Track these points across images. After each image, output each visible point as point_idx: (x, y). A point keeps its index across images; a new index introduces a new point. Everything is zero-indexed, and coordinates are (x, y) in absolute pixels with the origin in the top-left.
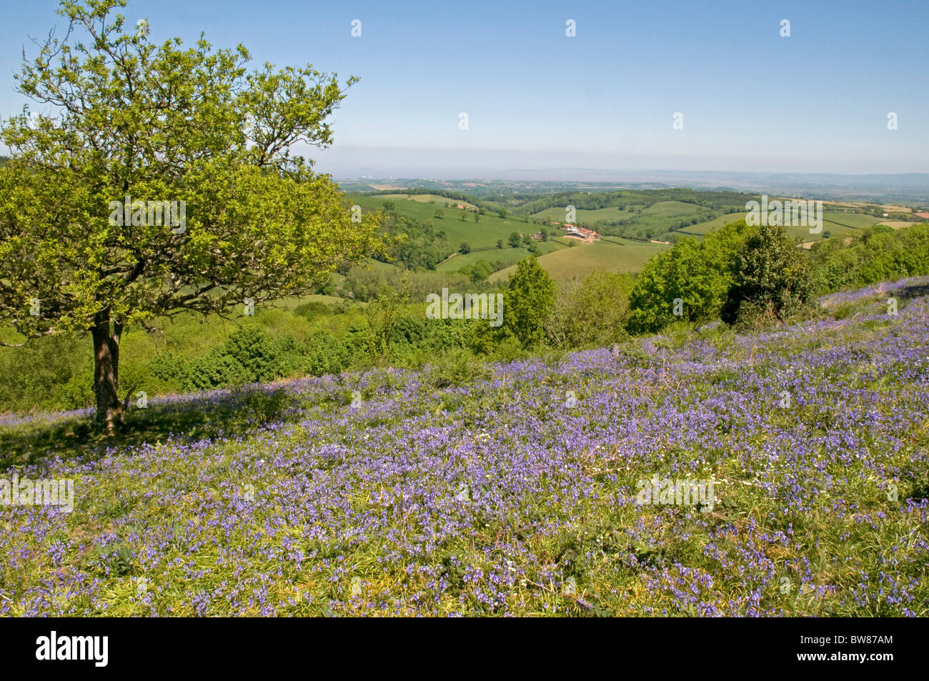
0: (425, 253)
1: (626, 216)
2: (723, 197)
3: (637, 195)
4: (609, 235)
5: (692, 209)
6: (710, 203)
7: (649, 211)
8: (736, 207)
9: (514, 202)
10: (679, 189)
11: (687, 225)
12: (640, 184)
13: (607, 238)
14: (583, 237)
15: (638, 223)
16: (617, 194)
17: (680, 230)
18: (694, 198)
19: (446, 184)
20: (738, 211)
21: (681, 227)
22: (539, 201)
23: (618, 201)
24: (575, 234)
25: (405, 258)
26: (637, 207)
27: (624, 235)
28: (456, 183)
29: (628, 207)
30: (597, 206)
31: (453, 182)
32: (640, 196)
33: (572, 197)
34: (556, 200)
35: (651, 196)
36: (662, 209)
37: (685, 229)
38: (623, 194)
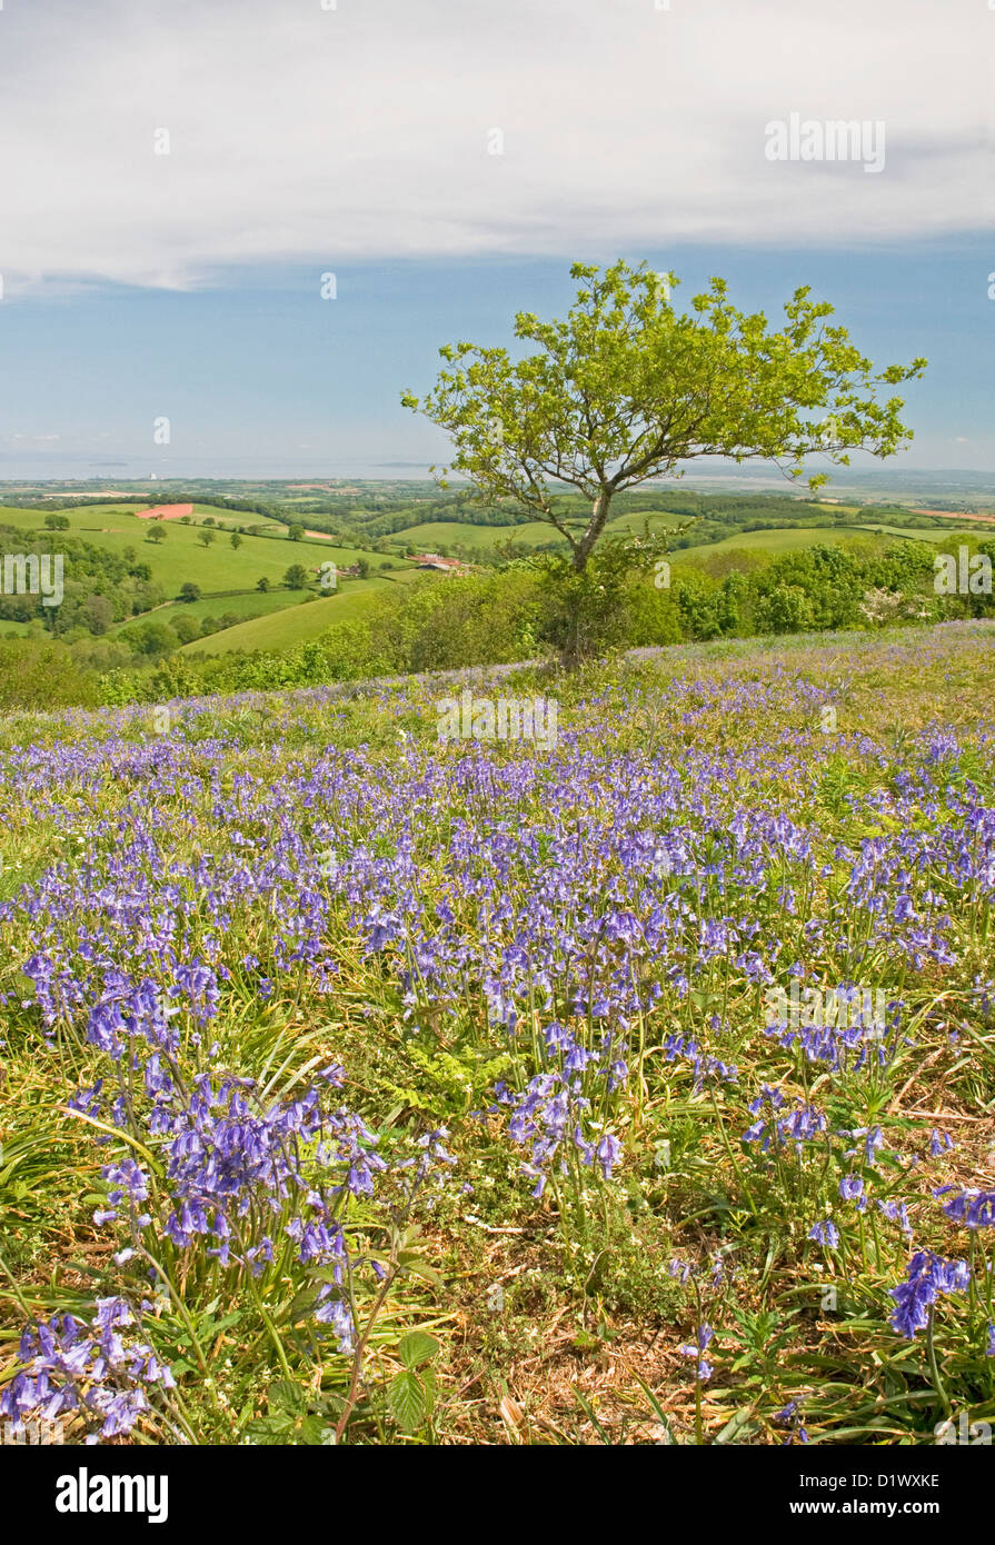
14: (444, 571)
20: (769, 528)
24: (430, 567)
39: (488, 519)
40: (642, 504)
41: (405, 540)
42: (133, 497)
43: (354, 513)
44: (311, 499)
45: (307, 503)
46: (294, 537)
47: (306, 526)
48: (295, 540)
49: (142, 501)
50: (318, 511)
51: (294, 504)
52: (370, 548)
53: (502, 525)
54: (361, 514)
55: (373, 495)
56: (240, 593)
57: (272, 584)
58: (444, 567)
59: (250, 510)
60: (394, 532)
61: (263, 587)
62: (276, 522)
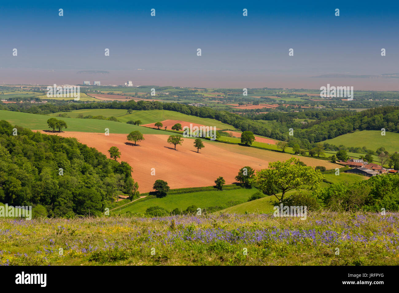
41: (337, 145)
42: (115, 103)
43: (297, 120)
44: (260, 107)
45: (258, 110)
46: (246, 142)
47: (256, 132)
48: (246, 145)
49: (122, 107)
50: (266, 118)
51: (246, 111)
52: (308, 154)
54: (303, 122)
55: (313, 104)
56: (201, 190)
57: (226, 184)
58: (368, 171)
59: (210, 117)
60: (330, 138)
61: (219, 185)
62: (232, 128)
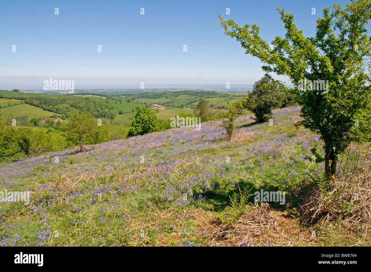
0: (110, 114)
1: (169, 100)
2: (204, 93)
3: (172, 93)
4: (169, 107)
5: (193, 97)
6: (199, 95)
7: (178, 98)
8: (210, 96)
9: (123, 97)
10: (187, 91)
11: (193, 103)
12: (167, 89)
13: (168, 107)
14: (160, 108)
15: (174, 102)
16: (164, 93)
17: (190, 104)
18: (193, 94)
19: (90, 91)
20: (211, 97)
21: (191, 103)
22: (134, 96)
23: (165, 95)
24: (157, 107)
25: (102, 116)
26: (173, 97)
27: (174, 106)
28: (94, 90)
29: (169, 97)
30: (157, 97)
31: (93, 90)
32: (173, 93)
33: (147, 94)
34: (141, 96)
35: (177, 94)
36: (182, 97)
37: (192, 104)
38: (167, 93)
39: (152, 97)
40: (183, 93)
53: (155, 98)
